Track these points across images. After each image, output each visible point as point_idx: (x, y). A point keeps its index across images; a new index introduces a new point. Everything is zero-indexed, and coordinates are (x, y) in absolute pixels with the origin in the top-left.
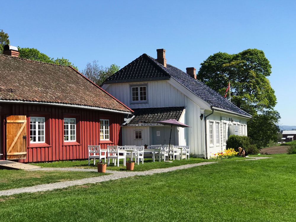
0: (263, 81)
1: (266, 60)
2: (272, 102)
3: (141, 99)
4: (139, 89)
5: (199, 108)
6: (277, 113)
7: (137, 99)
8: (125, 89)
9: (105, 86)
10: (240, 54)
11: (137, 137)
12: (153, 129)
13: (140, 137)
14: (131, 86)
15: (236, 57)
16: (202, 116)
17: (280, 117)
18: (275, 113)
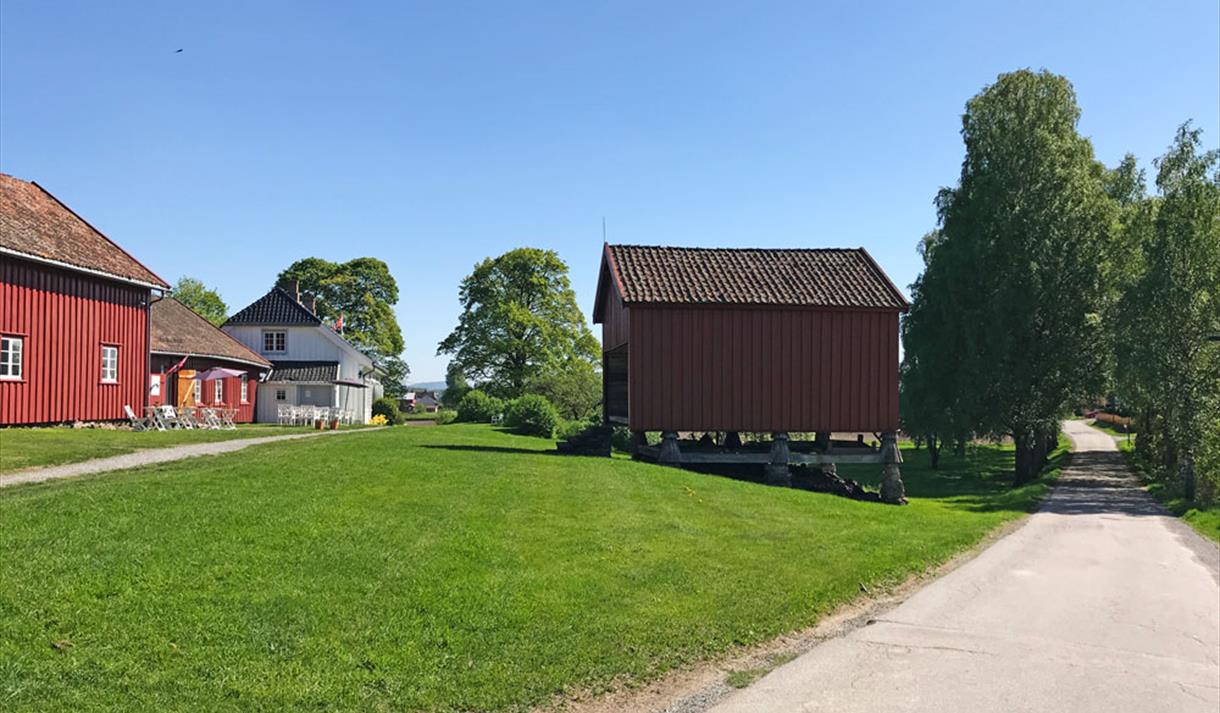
0: (386, 313)
1: (390, 279)
2: (398, 346)
3: (278, 348)
4: (275, 336)
5: (356, 363)
6: (404, 365)
7: (272, 348)
8: (256, 333)
9: (226, 329)
10: (348, 264)
11: (279, 398)
12: (302, 388)
13: (284, 398)
14: (263, 330)
15: (341, 270)
16: (360, 373)
17: (408, 371)
18: (401, 364)
